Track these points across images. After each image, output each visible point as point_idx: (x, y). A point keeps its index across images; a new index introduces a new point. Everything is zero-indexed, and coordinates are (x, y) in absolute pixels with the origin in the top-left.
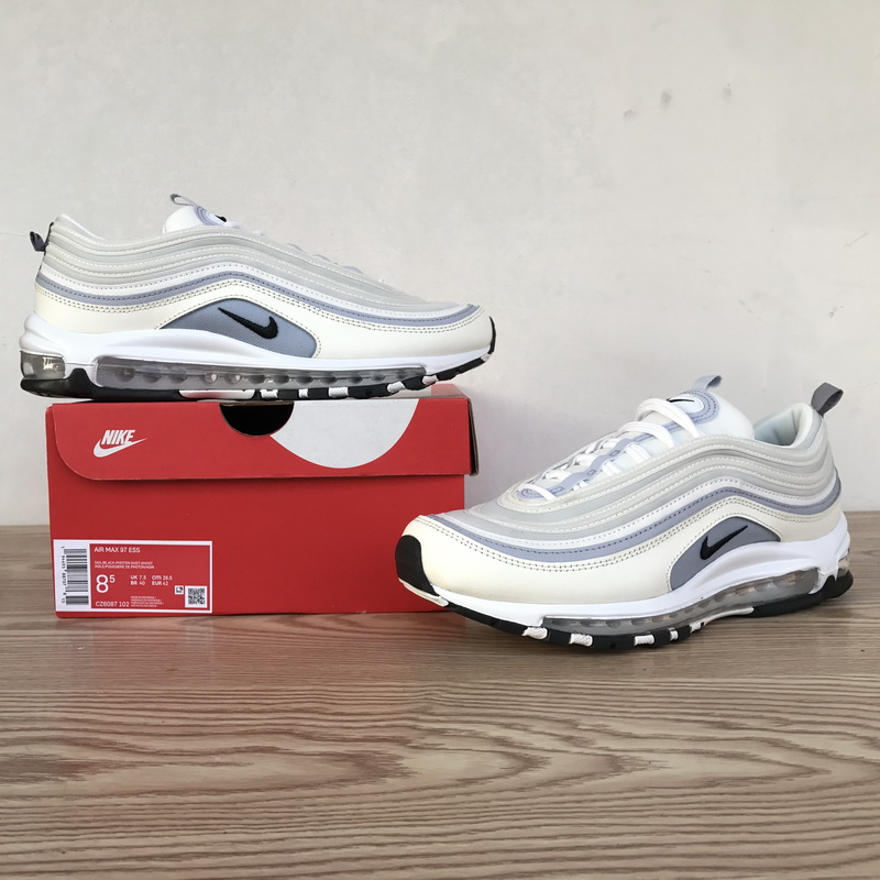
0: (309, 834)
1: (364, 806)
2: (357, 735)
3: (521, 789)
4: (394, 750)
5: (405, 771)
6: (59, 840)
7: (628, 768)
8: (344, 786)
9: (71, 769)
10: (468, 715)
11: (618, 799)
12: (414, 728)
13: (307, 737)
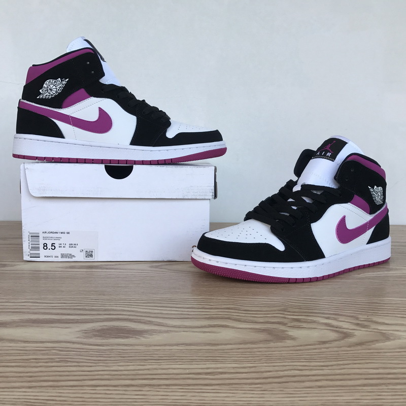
0: (265, 365)
1: (282, 352)
2: (261, 320)
3: (349, 346)
4: (282, 328)
5: (292, 337)
6: (153, 365)
7: (392, 338)
8: (269, 343)
9: (140, 333)
10: (305, 312)
11: (396, 352)
12: (285, 318)
13: (238, 320)
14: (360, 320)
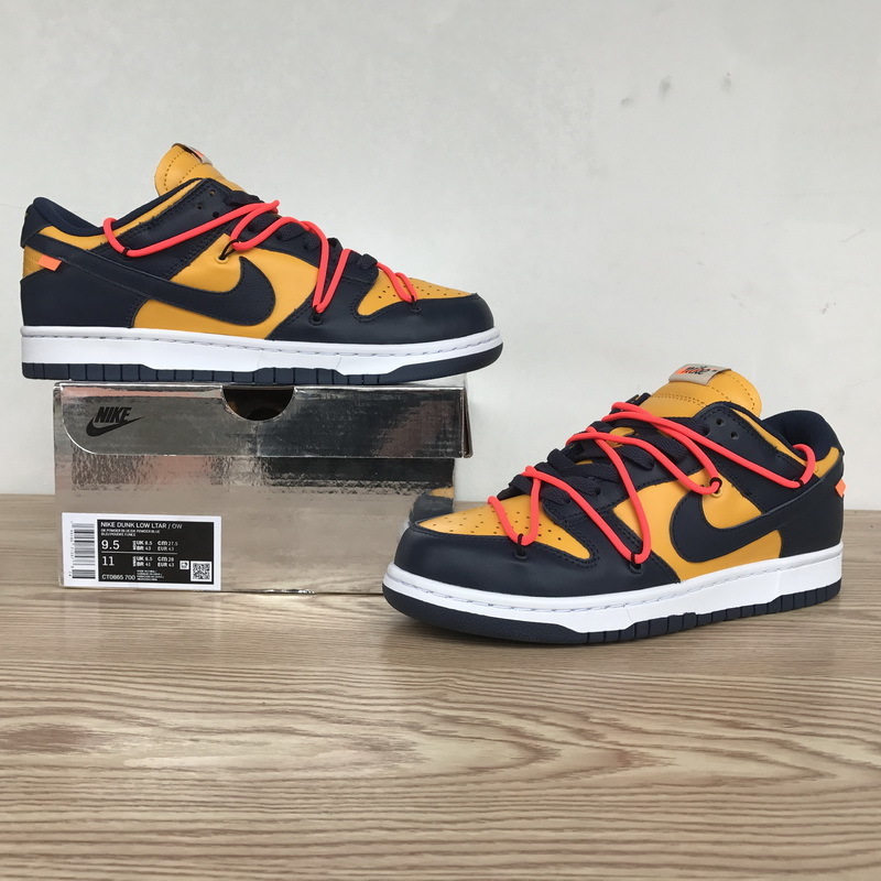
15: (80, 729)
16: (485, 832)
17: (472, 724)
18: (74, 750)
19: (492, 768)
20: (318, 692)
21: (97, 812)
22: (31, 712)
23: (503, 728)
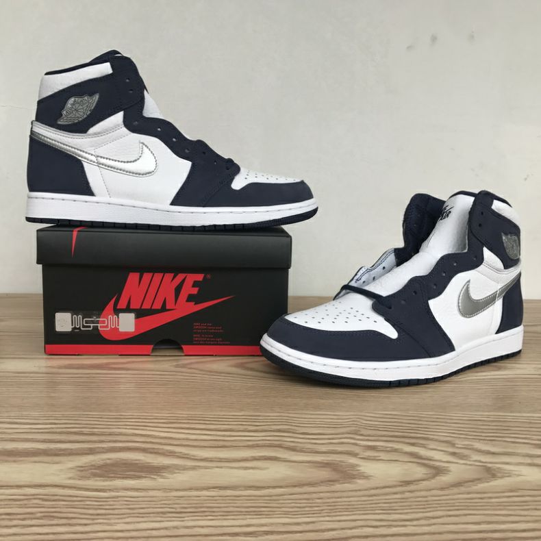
0: (327, 519)
1: (351, 499)
2: (324, 449)
3: (442, 489)
4: (353, 460)
5: (365, 475)
6: (174, 521)
7: (499, 475)
8: (332, 485)
9: (157, 470)
10: (384, 436)
11: (504, 497)
13: (293, 449)
14: (457, 447)
15: (141, 462)
16: (433, 527)
17: (386, 450)
18: (145, 477)
19: (414, 481)
20: (279, 431)
21: (183, 521)
22: (103, 450)
23: (406, 453)
